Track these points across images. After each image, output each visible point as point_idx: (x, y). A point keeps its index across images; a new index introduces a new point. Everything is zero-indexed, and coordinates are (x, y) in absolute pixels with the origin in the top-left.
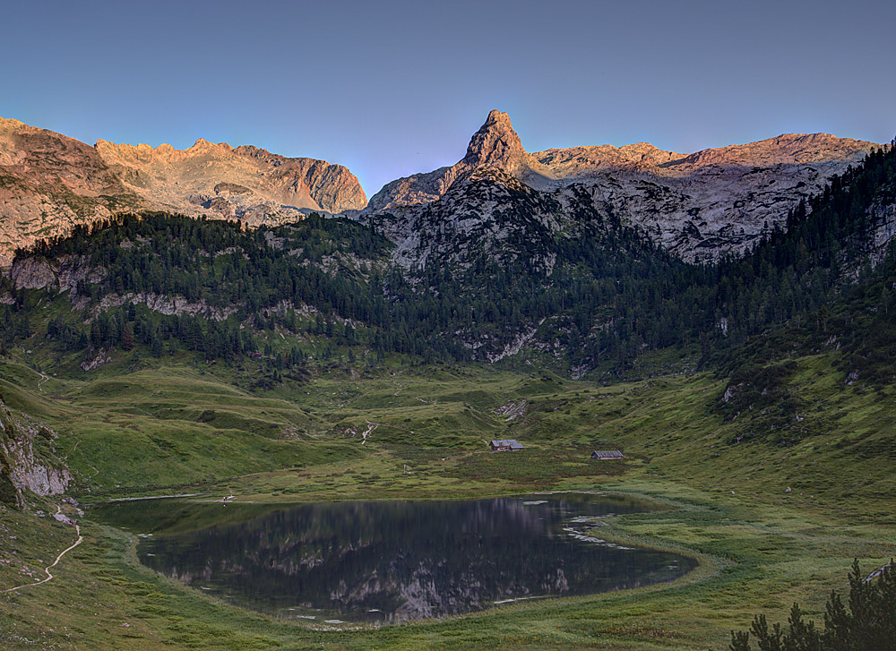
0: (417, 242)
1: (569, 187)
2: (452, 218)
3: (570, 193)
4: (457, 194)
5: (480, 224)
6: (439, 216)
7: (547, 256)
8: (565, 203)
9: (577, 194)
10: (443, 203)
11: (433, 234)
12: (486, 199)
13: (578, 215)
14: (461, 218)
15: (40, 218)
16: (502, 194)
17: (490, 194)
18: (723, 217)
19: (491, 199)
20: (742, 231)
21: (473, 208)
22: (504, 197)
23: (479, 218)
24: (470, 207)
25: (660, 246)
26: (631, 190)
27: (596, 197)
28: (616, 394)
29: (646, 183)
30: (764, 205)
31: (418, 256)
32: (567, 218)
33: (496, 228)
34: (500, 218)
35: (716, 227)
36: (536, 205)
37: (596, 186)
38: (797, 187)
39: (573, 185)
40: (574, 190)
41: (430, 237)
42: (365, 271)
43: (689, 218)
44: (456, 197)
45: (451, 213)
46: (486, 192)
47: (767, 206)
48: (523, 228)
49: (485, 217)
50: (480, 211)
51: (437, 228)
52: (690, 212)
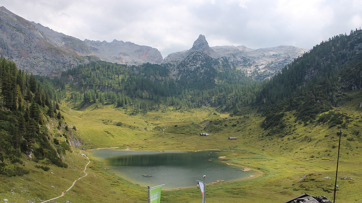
0: (178, 72)
1: (222, 57)
2: (188, 65)
3: (222, 59)
4: (190, 58)
5: (196, 67)
6: (185, 65)
7: (215, 77)
8: (221, 62)
9: (224, 60)
10: (186, 61)
11: (182, 70)
12: (198, 60)
13: (224, 66)
14: (191, 66)
15: (69, 62)
16: (202, 59)
17: (199, 59)
18: (264, 68)
19: (199, 61)
20: (270, 72)
21: (194, 63)
22: (203, 60)
23: (196, 66)
24: (193, 63)
25: (247, 75)
26: (239, 59)
27: (230, 61)
28: (235, 120)
29: (244, 57)
30: (275, 65)
31: (178, 76)
32: (221, 67)
33: (201, 69)
34: (202, 66)
35: (263, 71)
36: (212, 63)
37: (229, 57)
38: (285, 60)
39: (223, 57)
40: (223, 58)
41: (182, 71)
42: (162, 81)
43: (255, 68)
44: (189, 59)
45: (188, 64)
46: (198, 58)
47: (276, 65)
48: (209, 69)
49: (198, 66)
50: (196, 64)
51: (184, 68)
52: (255, 66)
